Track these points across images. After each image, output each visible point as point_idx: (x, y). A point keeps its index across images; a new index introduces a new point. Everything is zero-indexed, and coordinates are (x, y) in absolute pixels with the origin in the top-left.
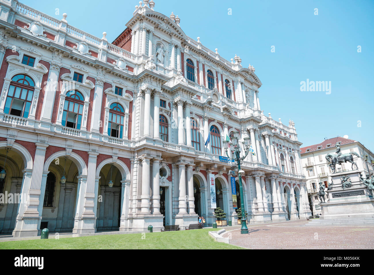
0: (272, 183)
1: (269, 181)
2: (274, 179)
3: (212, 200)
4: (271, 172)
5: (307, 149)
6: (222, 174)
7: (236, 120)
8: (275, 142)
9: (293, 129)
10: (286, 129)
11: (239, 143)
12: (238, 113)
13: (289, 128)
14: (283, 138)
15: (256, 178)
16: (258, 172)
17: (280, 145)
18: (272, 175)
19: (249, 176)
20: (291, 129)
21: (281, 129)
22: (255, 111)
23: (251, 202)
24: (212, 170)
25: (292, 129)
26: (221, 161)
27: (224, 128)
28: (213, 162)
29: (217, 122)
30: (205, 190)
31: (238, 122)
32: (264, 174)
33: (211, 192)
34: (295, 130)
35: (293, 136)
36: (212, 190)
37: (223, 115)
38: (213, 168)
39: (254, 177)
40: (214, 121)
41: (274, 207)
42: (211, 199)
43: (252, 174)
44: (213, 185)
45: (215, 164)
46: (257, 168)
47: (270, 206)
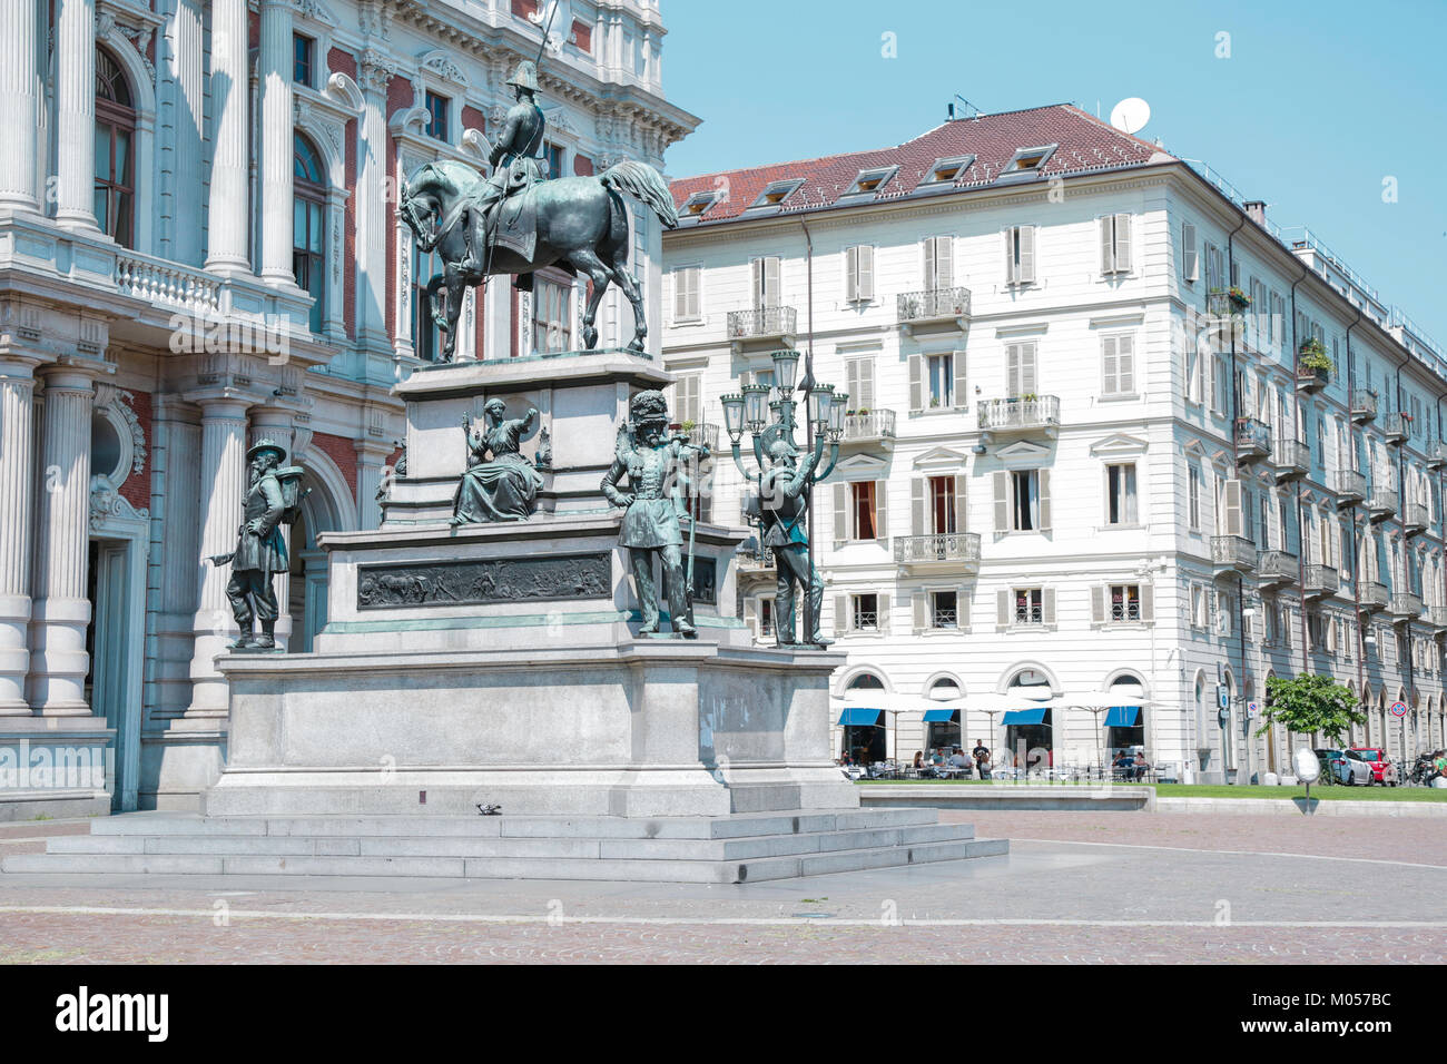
0: (209, 441)
1: (195, 418)
2: (241, 412)
5: (771, 185)
8: (372, 58)
14: (481, 38)
16: (16, 315)
17: (439, 103)
18: (221, 373)
32: (104, 340)
35: (616, 33)
41: (193, 675)
47: (160, 661)
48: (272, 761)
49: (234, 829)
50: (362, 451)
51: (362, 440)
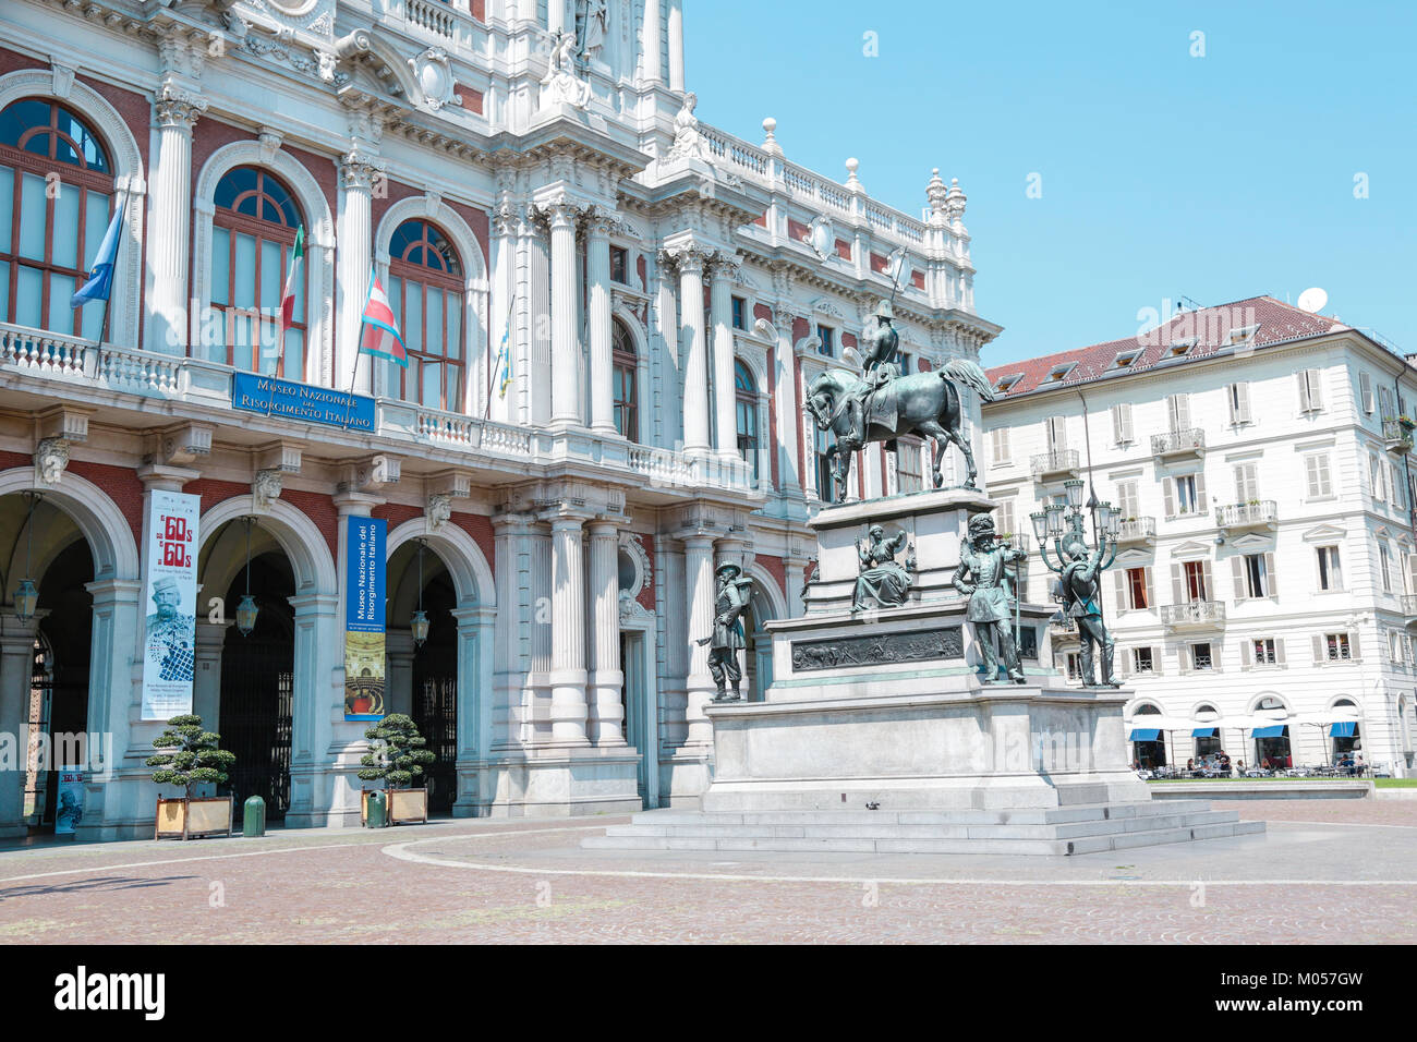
0: (690, 564)
1: (680, 549)
2: (709, 544)
3: (152, 669)
4: (688, 496)
5: (1055, 368)
6: (277, 493)
7: (454, 146)
8: (782, 308)
9: (949, 235)
10: (890, 232)
11: (469, 301)
12: (489, 99)
13: (920, 229)
14: (851, 287)
15: (557, 526)
16: (571, 491)
17: (826, 332)
18: (696, 516)
19: (510, 518)
20: (934, 229)
21: (846, 225)
22: (642, 95)
23: (514, 680)
24: (181, 466)
25: (939, 236)
26: (245, 407)
27: (346, 191)
28: (170, 409)
29: (283, 147)
30: (119, 596)
31: (473, 156)
32: (623, 503)
33: (152, 609)
34: (966, 240)
35: (942, 275)
36: (168, 599)
37: (337, 97)
38: (179, 456)
39: (545, 521)
40: (256, 137)
41: (688, 718)
42: (148, 659)
43: (532, 502)
44: (180, 564)
45: (188, 428)
46: (562, 466)
47: (667, 709)
48: (743, 775)
49: (721, 820)
50: (788, 565)
51: (788, 558)
